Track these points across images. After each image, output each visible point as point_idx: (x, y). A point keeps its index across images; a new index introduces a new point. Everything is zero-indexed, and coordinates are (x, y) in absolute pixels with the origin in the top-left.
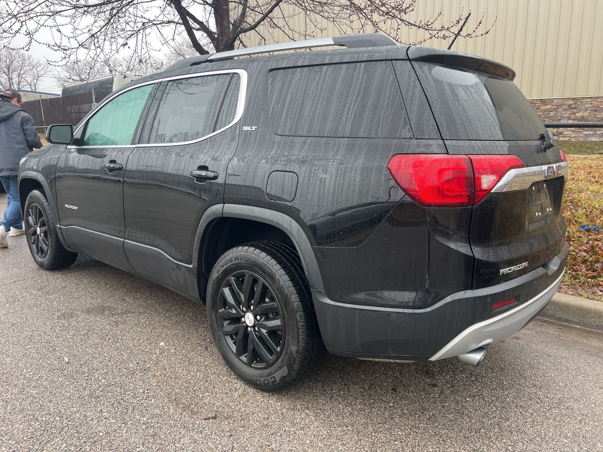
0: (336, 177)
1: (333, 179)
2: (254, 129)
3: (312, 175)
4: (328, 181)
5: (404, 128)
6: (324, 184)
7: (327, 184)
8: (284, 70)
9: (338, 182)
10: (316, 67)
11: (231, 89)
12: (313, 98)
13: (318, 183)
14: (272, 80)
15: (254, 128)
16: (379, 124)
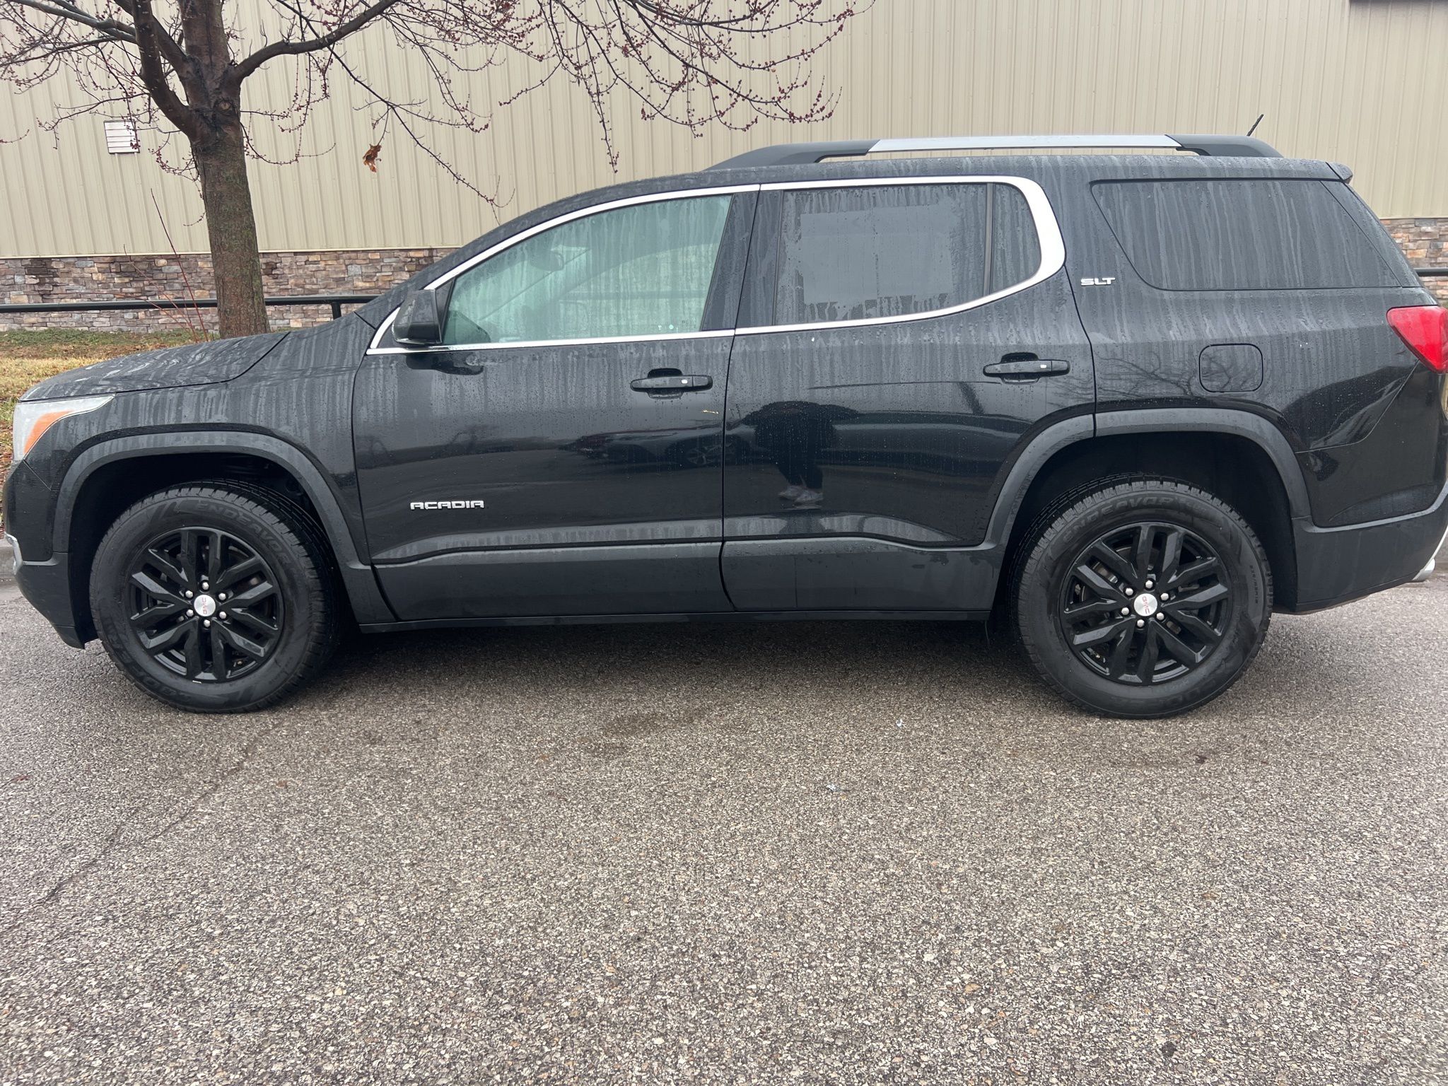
0: (1325, 345)
1: (1321, 348)
2: (1109, 282)
3: (1285, 345)
4: (1313, 351)
5: (1384, 274)
6: (1309, 357)
7: (1313, 356)
8: (1124, 184)
9: (1329, 352)
10: (1193, 183)
11: (1004, 213)
12: (1212, 232)
13: (1298, 356)
14: (1107, 200)
15: (1109, 280)
16: (1346, 270)
